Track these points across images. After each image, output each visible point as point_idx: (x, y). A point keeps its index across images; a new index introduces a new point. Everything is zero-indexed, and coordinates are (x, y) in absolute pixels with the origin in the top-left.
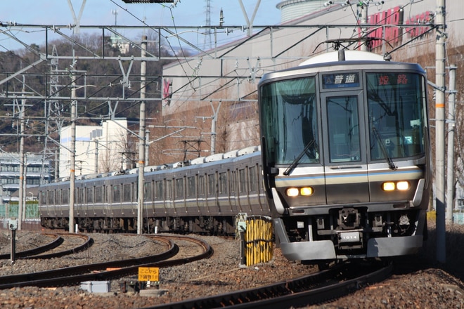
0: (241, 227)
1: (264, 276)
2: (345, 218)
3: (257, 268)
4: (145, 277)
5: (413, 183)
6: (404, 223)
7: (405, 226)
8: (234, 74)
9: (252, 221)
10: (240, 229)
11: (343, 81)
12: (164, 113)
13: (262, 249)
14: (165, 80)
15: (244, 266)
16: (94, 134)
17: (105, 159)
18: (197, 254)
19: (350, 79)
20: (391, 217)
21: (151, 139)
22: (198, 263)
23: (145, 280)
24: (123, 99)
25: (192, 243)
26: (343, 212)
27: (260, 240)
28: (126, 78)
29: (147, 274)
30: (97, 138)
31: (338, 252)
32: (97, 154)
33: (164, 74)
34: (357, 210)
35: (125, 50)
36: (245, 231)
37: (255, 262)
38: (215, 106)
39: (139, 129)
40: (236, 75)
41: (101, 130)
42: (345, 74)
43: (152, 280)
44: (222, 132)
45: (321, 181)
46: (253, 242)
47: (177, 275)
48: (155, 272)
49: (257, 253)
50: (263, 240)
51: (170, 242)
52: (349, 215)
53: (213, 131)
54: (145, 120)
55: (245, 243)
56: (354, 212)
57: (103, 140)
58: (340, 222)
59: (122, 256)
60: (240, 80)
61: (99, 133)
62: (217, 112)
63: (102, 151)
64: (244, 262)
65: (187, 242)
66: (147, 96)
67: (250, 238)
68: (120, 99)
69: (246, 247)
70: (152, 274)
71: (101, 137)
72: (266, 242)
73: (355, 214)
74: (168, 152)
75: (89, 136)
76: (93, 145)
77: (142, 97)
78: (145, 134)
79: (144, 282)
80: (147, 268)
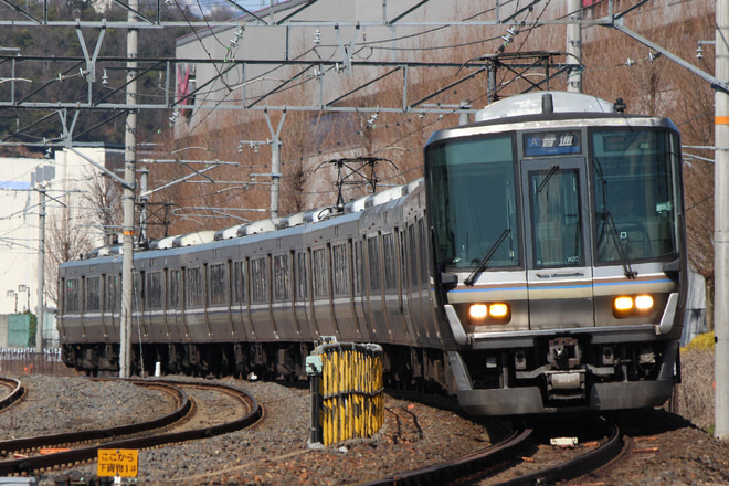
0: (312, 366)
1: (356, 465)
2: (559, 352)
3: (344, 449)
4: (111, 468)
5: (661, 299)
6: (648, 361)
7: (647, 365)
8: (312, 57)
9: (335, 353)
10: (309, 370)
11: (556, 144)
12: (177, 134)
13: (357, 410)
14: (180, 67)
15: (317, 445)
16: (39, 175)
17: (59, 226)
18: (232, 419)
19: (567, 141)
20: (627, 351)
21: (150, 185)
22: (225, 439)
23: (110, 474)
24: (89, 105)
25: (225, 396)
26: (556, 343)
27: (353, 393)
28: (91, 64)
29: (116, 463)
30: (45, 183)
31: (547, 402)
32: (42, 216)
33: (178, 57)
34: (576, 341)
35: (103, 7)
36: (321, 375)
37: (342, 438)
38: (275, 120)
39: (122, 166)
40: (316, 59)
41: (53, 168)
42: (559, 133)
43: (124, 474)
44: (295, 172)
45: (521, 294)
46: (337, 397)
47: (181, 463)
48: (130, 458)
49: (347, 418)
50: (359, 394)
51: (180, 396)
52: (565, 347)
53: (275, 171)
54: (136, 149)
55: (319, 401)
56: (571, 343)
57: (56, 188)
58: (550, 358)
59: (80, 422)
60: (326, 67)
61: (49, 173)
62: (279, 132)
63: (53, 210)
64: (318, 437)
65: (216, 394)
66: (140, 99)
67: (331, 388)
68: (83, 105)
69: (321, 406)
70: (125, 462)
71: (52, 181)
72: (367, 396)
73: (573, 347)
74: (186, 212)
75: (28, 179)
76: (36, 196)
77: (131, 103)
78: (137, 176)
79: (107, 478)
80: (115, 451)
